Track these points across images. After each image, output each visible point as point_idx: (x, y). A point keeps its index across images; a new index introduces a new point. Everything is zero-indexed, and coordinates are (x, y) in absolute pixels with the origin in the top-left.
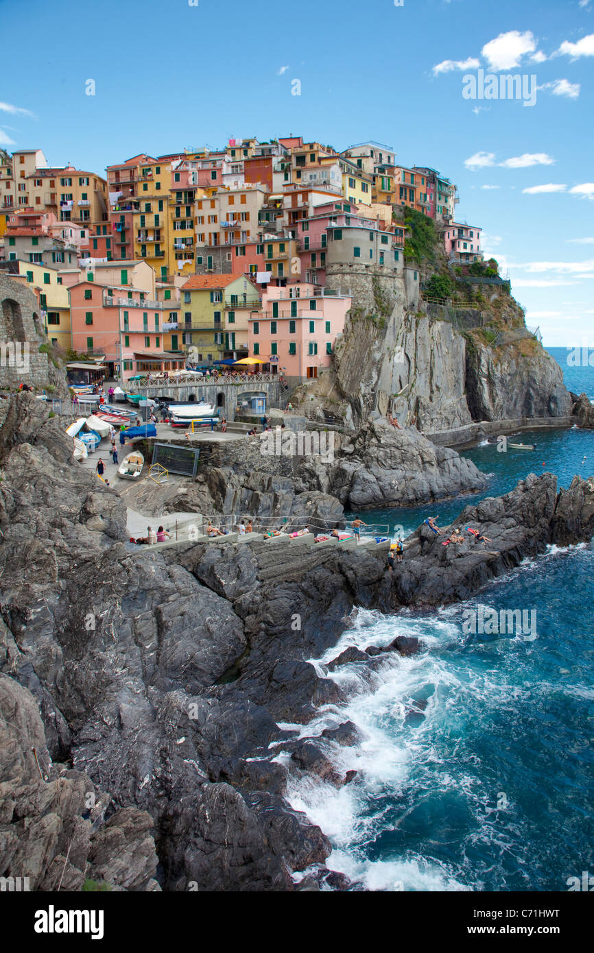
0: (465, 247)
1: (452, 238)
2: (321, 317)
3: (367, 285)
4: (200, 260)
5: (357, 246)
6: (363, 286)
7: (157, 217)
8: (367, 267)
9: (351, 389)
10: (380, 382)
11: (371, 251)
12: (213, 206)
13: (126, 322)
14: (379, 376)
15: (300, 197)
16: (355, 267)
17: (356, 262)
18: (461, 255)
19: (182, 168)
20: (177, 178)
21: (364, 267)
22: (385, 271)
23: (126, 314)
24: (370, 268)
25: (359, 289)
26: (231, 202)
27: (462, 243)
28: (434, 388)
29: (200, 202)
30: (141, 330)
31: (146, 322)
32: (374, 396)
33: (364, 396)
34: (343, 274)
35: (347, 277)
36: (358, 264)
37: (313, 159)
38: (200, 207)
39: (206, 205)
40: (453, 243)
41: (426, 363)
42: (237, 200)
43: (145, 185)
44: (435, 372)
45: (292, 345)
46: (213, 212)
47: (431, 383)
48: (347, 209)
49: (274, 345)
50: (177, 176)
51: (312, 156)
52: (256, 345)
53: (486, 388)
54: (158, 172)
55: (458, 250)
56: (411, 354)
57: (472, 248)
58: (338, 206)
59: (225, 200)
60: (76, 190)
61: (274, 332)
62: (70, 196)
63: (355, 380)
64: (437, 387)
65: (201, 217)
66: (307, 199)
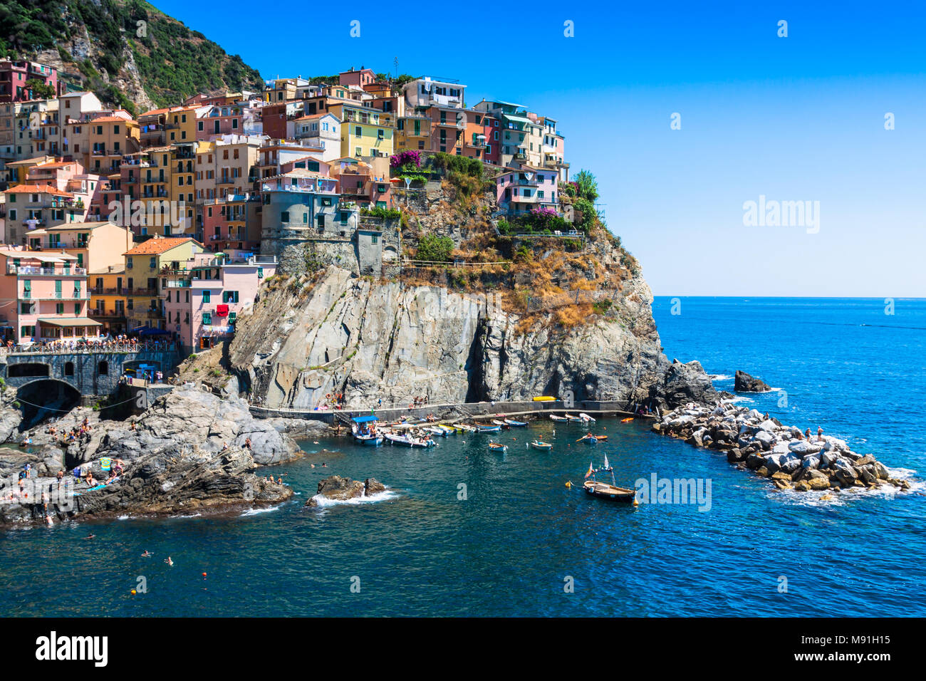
0: (527, 195)
1: (508, 184)
2: (221, 286)
3: (296, 251)
5: (287, 211)
6: (292, 252)
7: (162, 172)
8: (299, 231)
9: (242, 361)
10: (281, 355)
11: (305, 215)
12: (210, 161)
14: (281, 347)
15: (271, 153)
16: (282, 232)
17: (284, 227)
18: (518, 205)
20: (201, 128)
21: (294, 232)
22: (326, 235)
24: (304, 234)
25: (285, 255)
26: (226, 157)
27: (521, 190)
28: (392, 361)
29: (199, 156)
32: (269, 369)
33: (256, 369)
34: (271, 239)
36: (285, 229)
37: (321, 107)
38: (200, 162)
39: (205, 159)
40: (508, 191)
41: (381, 332)
42: (231, 155)
43: (173, 134)
44: (398, 344)
45: (188, 315)
46: (211, 167)
47: (387, 356)
48: (314, 166)
49: (178, 314)
50: (201, 124)
51: (321, 103)
52: (170, 313)
53: (495, 363)
54: (184, 120)
55: (515, 199)
56: (353, 325)
57: (541, 194)
58: (300, 165)
59: (221, 155)
60: (108, 139)
61: (178, 301)
62: (103, 145)
63: (249, 351)
64: (399, 361)
65: (200, 173)
66: (277, 157)
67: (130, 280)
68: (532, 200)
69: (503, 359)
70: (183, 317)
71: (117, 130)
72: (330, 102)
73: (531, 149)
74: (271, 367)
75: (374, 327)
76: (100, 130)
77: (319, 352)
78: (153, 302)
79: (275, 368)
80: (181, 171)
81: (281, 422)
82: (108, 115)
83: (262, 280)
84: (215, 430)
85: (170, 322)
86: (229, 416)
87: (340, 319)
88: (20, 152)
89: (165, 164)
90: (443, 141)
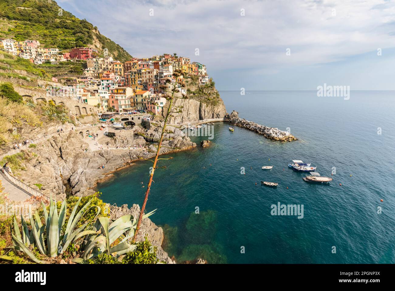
0: (204, 81)
1: (201, 79)
4: (144, 85)
7: (135, 76)
13: (120, 103)
15: (161, 73)
19: (141, 63)
20: (140, 66)
23: (120, 101)
27: (203, 80)
28: (188, 114)
29: (143, 73)
30: (124, 104)
31: (125, 102)
35: (167, 92)
37: (167, 63)
38: (143, 74)
39: (144, 73)
40: (201, 80)
41: (187, 109)
42: (150, 73)
43: (133, 67)
45: (154, 107)
46: (146, 75)
49: (151, 107)
50: (140, 65)
51: (167, 62)
52: (148, 106)
53: (203, 113)
55: (202, 82)
57: (206, 81)
59: (148, 72)
62: (117, 69)
64: (189, 114)
65: (143, 76)
66: (163, 74)
67: (137, 100)
68: (205, 82)
69: (205, 112)
70: (153, 108)
71: (120, 65)
72: (169, 62)
75: (185, 108)
76: (116, 65)
78: (142, 104)
80: (139, 75)
85: (148, 108)
88: (96, 69)
89: (135, 74)
90: (189, 70)
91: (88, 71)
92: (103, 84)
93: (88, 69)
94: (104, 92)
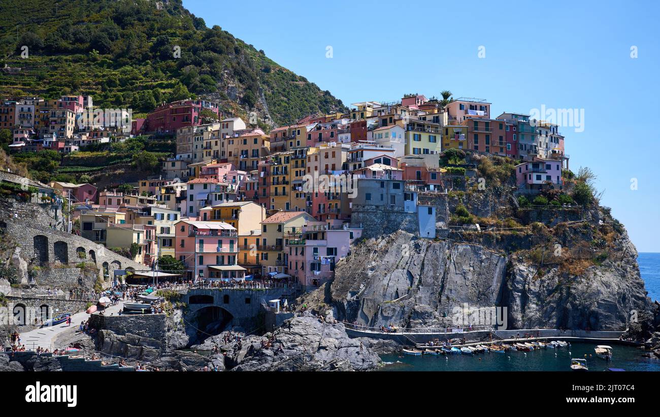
0: (539, 178)
1: (525, 172)
2: (325, 244)
3: (376, 220)
5: (369, 192)
6: (374, 221)
7: (285, 168)
8: (377, 207)
9: (339, 296)
10: (366, 293)
11: (382, 195)
12: (316, 160)
13: (201, 245)
14: (366, 287)
16: (366, 207)
17: (367, 203)
18: (532, 186)
19: (314, 130)
20: (310, 138)
21: (374, 207)
22: (396, 209)
23: (201, 240)
24: (380, 208)
25: (368, 223)
26: (327, 157)
27: (534, 176)
28: (444, 298)
29: (309, 157)
30: (215, 251)
31: (220, 246)
32: (358, 303)
33: (348, 303)
34: (359, 212)
35: (361, 215)
36: (368, 205)
37: (391, 122)
38: (309, 161)
39: (313, 158)
40: (526, 176)
41: (436, 278)
42: (330, 155)
43: (291, 143)
44: (447, 286)
45: (303, 263)
46: (317, 164)
47: (440, 294)
48: (387, 161)
49: (297, 263)
50: (310, 136)
51: (391, 119)
52: (291, 263)
53: (519, 301)
54: (299, 134)
55: (529, 182)
56: (416, 272)
57: (549, 178)
58: (378, 161)
59: (323, 155)
60: (250, 146)
61: (296, 254)
62: (247, 152)
63: (344, 290)
64: (448, 298)
65: (309, 168)
66: (362, 156)
67: (265, 240)
68: (542, 182)
69: (525, 297)
70: (300, 265)
71: (256, 141)
72: (396, 117)
73: (541, 146)
74: (359, 301)
75: (431, 274)
76: (245, 142)
77: (392, 291)
78: (280, 255)
79: (361, 302)
80: (297, 167)
81: (366, 340)
82: (250, 132)
83: (353, 240)
84: (323, 344)
85: (291, 268)
86: (332, 335)
87: (407, 268)
88: (195, 157)
89: (288, 162)
90: (476, 142)
91: (173, 165)
92: (192, 196)
93: (178, 156)
94: (169, 215)
